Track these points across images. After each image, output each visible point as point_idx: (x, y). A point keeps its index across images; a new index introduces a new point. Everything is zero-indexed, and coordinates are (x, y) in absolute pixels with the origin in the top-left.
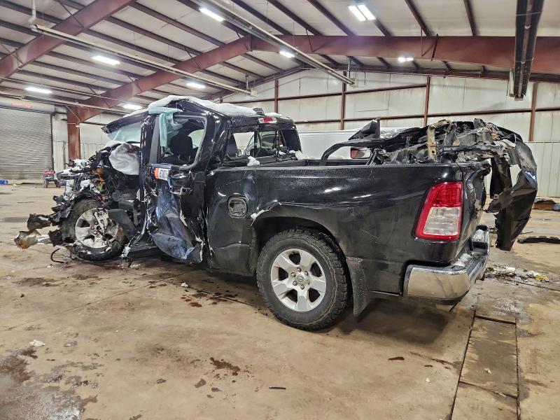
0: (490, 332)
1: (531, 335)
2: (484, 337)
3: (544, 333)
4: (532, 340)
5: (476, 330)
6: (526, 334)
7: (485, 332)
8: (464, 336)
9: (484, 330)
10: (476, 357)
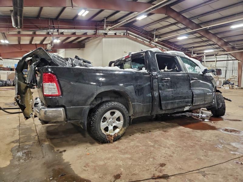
0: (31, 137)
1: (13, 142)
2: (32, 134)
3: (7, 145)
4: (13, 140)
5: (36, 136)
6: (15, 142)
7: (32, 136)
8: (39, 132)
9: (33, 137)
10: (32, 128)
